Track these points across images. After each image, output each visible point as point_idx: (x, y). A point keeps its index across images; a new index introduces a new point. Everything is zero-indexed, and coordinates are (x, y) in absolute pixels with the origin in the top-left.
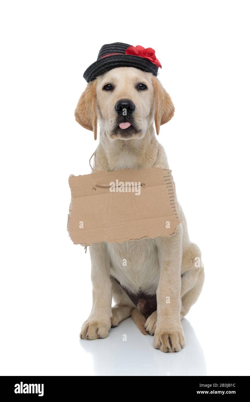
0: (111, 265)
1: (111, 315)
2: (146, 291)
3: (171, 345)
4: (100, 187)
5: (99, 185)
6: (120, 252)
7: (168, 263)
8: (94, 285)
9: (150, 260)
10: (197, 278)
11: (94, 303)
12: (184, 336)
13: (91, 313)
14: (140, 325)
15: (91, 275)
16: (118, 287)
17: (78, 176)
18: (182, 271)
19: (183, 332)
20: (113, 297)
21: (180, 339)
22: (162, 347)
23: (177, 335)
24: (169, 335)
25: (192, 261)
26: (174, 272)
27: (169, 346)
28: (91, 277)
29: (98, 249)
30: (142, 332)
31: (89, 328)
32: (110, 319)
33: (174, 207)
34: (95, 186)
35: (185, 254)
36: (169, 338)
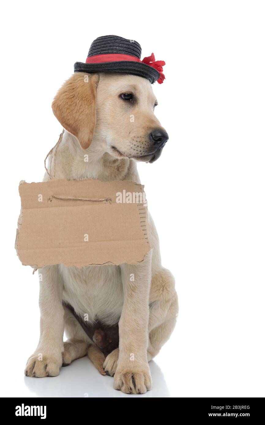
0: (64, 288)
1: (62, 349)
2: (104, 320)
3: (135, 386)
4: (58, 199)
5: (55, 197)
6: (74, 273)
7: (134, 289)
8: (43, 312)
9: (110, 283)
10: (167, 311)
11: (41, 334)
12: (151, 376)
13: (38, 347)
14: (99, 364)
15: (40, 300)
16: (70, 317)
17: (30, 182)
18: (150, 299)
19: (150, 372)
20: (65, 329)
21: (145, 380)
22: (123, 388)
23: (142, 374)
24: (133, 374)
25: (161, 289)
26: (141, 300)
27: (132, 387)
28: (40, 303)
29: (49, 268)
30: (101, 373)
31: (36, 363)
32: (61, 355)
33: (145, 230)
34: (51, 197)
35: (155, 278)
36: (133, 378)
